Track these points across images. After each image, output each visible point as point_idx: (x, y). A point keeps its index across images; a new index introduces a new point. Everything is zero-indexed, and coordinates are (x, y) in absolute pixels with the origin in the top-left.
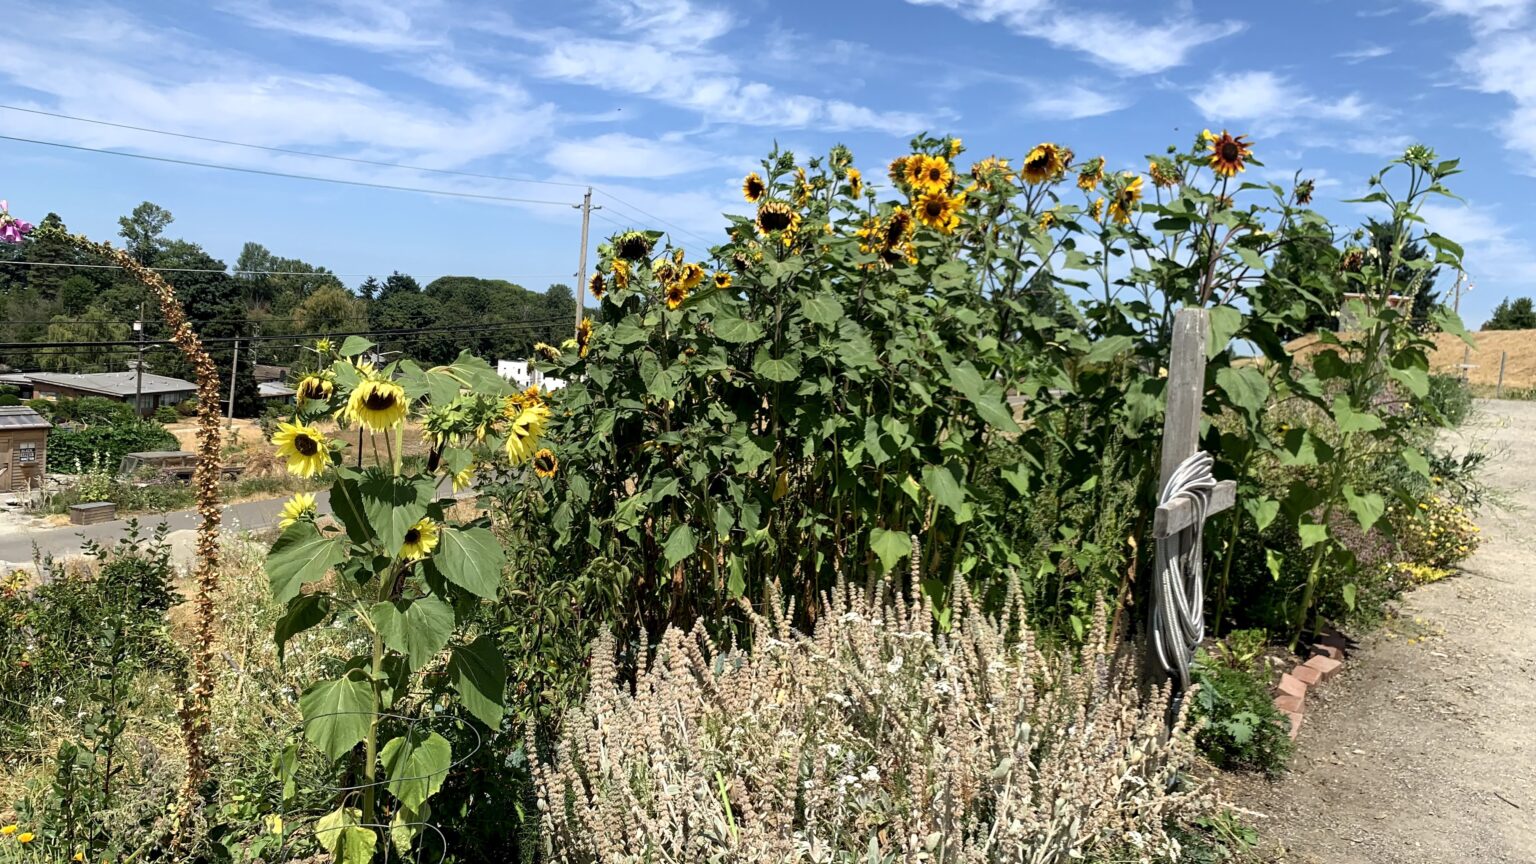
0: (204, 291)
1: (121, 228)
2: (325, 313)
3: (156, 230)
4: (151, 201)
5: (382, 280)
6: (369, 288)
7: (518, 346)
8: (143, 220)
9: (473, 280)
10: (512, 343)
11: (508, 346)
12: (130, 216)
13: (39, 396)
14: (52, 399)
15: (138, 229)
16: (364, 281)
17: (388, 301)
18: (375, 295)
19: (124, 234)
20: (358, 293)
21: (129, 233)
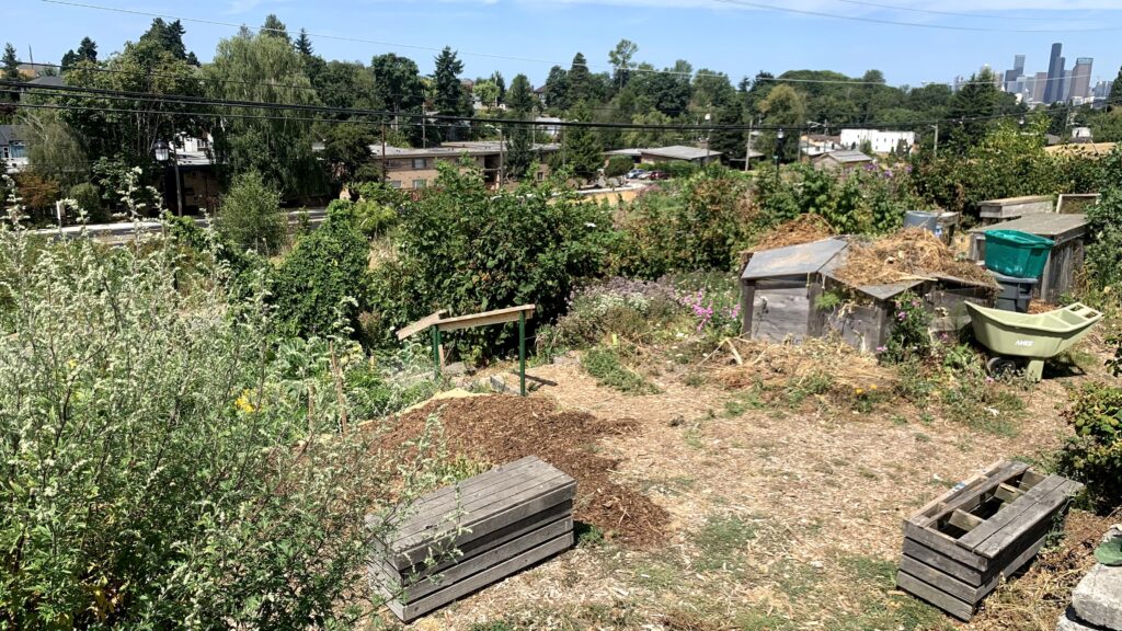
0: (666, 94)
1: (610, 59)
2: (782, 103)
3: (628, 57)
4: (627, 39)
5: (752, 78)
6: (744, 84)
7: (845, 119)
8: (621, 52)
9: (808, 72)
10: (841, 116)
11: (838, 119)
12: (615, 50)
13: (644, 161)
14: (652, 163)
15: (620, 57)
16: (741, 80)
17: (757, 92)
18: (749, 88)
19: (610, 62)
20: (738, 89)
21: (615, 61)
